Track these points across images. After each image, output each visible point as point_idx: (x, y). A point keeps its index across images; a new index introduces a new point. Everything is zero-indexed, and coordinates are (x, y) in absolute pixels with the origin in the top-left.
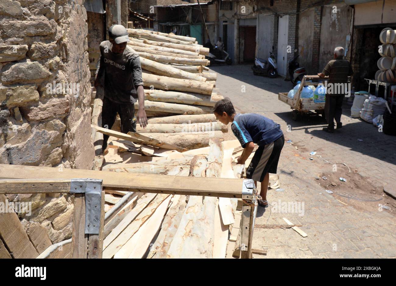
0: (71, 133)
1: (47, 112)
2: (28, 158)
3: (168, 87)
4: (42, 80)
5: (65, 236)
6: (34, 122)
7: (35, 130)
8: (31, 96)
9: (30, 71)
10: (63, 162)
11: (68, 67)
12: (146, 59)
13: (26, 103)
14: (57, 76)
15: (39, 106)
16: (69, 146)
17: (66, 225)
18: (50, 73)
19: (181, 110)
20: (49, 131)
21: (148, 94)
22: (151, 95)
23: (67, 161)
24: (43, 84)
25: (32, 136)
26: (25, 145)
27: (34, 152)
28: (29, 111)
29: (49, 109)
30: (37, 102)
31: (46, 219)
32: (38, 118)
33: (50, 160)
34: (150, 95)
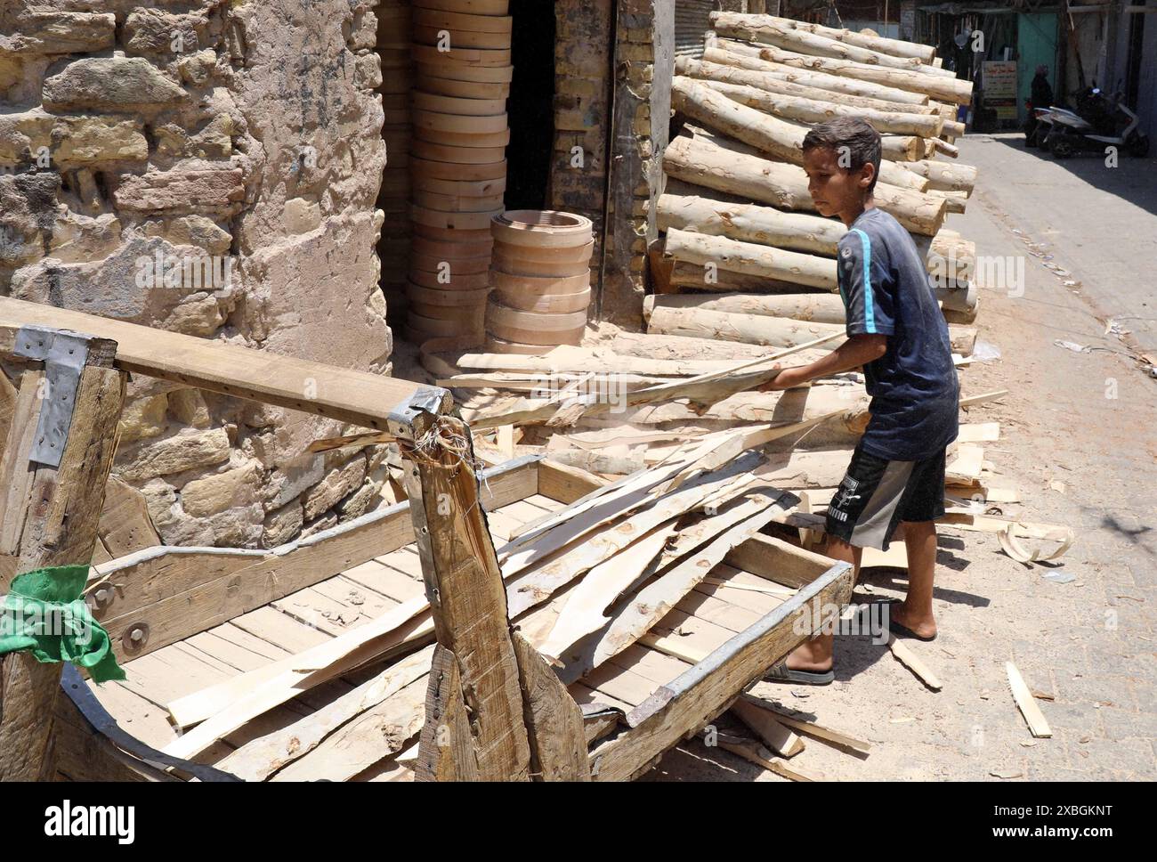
0: (252, 262)
1: (170, 193)
2: (107, 303)
3: (794, 198)
4: (158, 109)
5: (216, 538)
6: (130, 214)
7: (131, 234)
8: (123, 145)
9: (121, 82)
10: (223, 336)
11: (251, 82)
12: (742, 108)
13: (111, 163)
14: (205, 102)
15: (147, 175)
16: (245, 294)
17: (222, 509)
18: (182, 92)
19: (826, 278)
20: (177, 243)
21: (726, 215)
22: (735, 220)
23: (240, 336)
24: (160, 118)
25: (122, 247)
26: (100, 268)
27: (126, 292)
28: (119, 183)
29: (176, 186)
30: (143, 163)
31: (162, 476)
32: (141, 204)
33: (177, 321)
34: (733, 220)
